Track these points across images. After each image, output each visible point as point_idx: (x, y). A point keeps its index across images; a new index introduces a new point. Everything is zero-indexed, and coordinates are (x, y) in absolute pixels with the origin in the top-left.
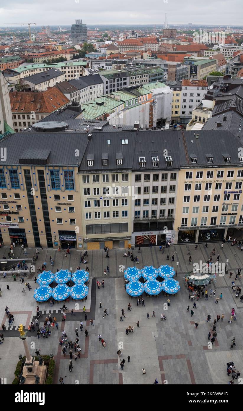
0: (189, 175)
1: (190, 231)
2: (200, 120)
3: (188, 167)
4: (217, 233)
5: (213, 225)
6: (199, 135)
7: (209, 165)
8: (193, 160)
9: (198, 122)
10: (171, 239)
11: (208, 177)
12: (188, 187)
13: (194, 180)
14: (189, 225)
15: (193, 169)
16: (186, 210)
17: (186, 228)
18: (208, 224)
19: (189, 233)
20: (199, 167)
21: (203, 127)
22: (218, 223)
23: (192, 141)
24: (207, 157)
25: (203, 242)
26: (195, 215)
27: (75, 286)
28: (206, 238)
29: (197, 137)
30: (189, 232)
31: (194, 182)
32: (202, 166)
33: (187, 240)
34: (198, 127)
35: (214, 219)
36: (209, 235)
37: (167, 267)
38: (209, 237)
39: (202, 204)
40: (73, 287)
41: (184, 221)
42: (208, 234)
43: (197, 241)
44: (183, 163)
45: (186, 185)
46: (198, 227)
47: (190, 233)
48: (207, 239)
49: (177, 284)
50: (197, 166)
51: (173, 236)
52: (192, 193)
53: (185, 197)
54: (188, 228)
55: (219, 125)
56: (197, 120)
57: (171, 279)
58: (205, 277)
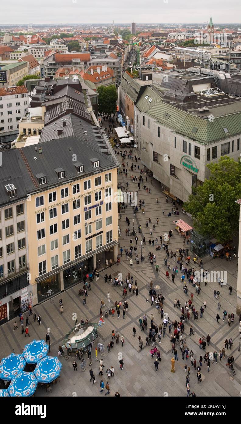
0: (40, 201)
1: (51, 277)
2: (30, 133)
3: (38, 191)
4: (84, 266)
5: (78, 257)
6: (41, 148)
7: (62, 181)
8: (42, 180)
10: (28, 300)
11: (63, 196)
12: (40, 217)
13: (48, 205)
14: (49, 269)
15: (44, 192)
16: (42, 250)
17: (46, 275)
18: (73, 258)
19: (50, 281)
20: (51, 187)
21: (40, 139)
22: (83, 253)
23: (35, 158)
24: (58, 172)
25: (69, 286)
26: (55, 252)
28: (73, 278)
29: (40, 151)
30: (50, 279)
31: (47, 208)
32: (54, 185)
33: (50, 292)
35: (78, 249)
36: (76, 273)
37: (35, 343)
38: (76, 276)
39: (62, 232)
41: (42, 266)
42: (74, 272)
43: (62, 289)
44: (30, 188)
45: (38, 216)
46: (61, 268)
47: (52, 280)
48: (74, 280)
49: (57, 361)
50: (47, 187)
51: (31, 294)
52: (47, 223)
53: (39, 232)
54: (49, 274)
55: (60, 132)
56: (26, 134)
57: (46, 358)
58: (89, 331)
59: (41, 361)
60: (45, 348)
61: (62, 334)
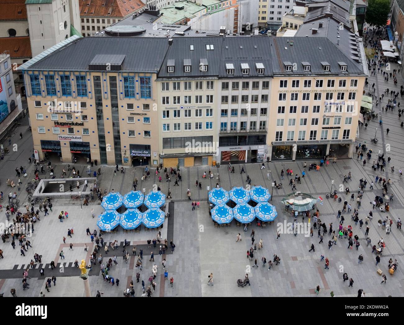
0: (283, 84)
1: (286, 146)
2: (291, 26)
3: (283, 75)
4: (317, 149)
5: (313, 140)
6: (293, 41)
7: (306, 73)
8: (288, 67)
9: (289, 29)
10: (263, 155)
11: (305, 86)
12: (282, 97)
13: (289, 89)
14: (284, 139)
15: (288, 77)
16: (281, 122)
17: (281, 143)
18: (307, 138)
19: (285, 149)
20: (295, 75)
21: (297, 33)
22: (318, 138)
23: (286, 48)
24: (304, 65)
25: (301, 159)
26: (292, 128)
27: (149, 211)
28: (305, 154)
29: (292, 43)
30: (285, 147)
31: (290, 91)
32: (298, 74)
33: (282, 157)
34: (290, 33)
35: (313, 134)
36: (308, 152)
37: (260, 189)
38: (308, 153)
39: (299, 115)
40: (146, 212)
41: (279, 135)
42: (307, 150)
43: (294, 158)
44: (276, 71)
45: (281, 95)
46: (295, 142)
47: (286, 149)
48: (306, 156)
49: (274, 209)
50: (292, 74)
51: (266, 152)
52: (287, 103)
53: (280, 108)
54: (284, 142)
55: (315, 32)
56: (288, 27)
57: (266, 203)
58: (307, 201)
59: (262, 203)
60: (267, 196)
61: (285, 193)
